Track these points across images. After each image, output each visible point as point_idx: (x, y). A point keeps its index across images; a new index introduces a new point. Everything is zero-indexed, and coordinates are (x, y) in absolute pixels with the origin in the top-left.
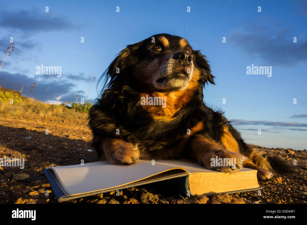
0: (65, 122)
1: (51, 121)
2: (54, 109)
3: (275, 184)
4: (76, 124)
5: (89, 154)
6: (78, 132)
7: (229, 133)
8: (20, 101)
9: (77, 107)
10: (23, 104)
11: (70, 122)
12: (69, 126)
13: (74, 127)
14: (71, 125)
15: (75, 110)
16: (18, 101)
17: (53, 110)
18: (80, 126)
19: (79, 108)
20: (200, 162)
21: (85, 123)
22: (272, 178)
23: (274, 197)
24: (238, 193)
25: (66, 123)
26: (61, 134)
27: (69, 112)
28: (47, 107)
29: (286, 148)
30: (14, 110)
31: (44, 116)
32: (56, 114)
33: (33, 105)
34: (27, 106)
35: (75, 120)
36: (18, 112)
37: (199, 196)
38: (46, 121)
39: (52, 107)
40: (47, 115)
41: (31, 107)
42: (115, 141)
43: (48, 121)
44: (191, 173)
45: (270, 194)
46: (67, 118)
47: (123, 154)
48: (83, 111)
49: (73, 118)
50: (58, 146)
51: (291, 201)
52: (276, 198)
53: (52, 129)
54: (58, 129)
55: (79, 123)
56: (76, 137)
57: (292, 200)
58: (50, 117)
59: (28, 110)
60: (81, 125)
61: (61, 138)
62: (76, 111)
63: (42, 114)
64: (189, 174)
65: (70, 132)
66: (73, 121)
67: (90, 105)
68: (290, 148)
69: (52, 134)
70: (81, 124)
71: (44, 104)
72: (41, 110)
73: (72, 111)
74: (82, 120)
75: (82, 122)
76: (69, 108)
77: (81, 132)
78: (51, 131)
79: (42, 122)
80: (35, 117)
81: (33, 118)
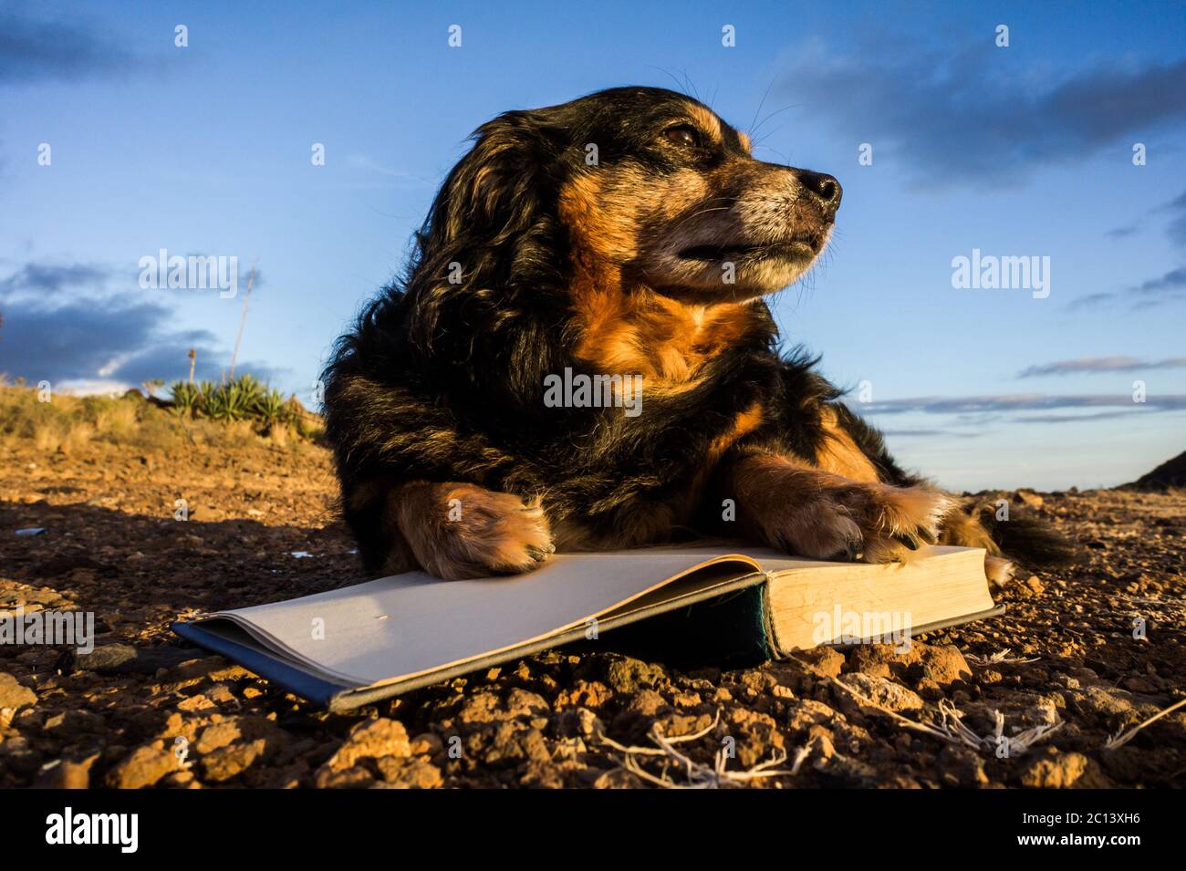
0: (151, 463)
1: (93, 462)
2: (98, 414)
4: (200, 469)
9: (196, 401)
11: (172, 462)
12: (173, 477)
13: (192, 479)
14: (180, 471)
15: (188, 411)
17: (93, 418)
18: (217, 472)
19: (204, 402)
21: (236, 459)
25: (158, 469)
27: (166, 420)
28: (68, 408)
31: (59, 448)
32: (111, 433)
35: (193, 452)
38: (70, 468)
39: (89, 409)
40: (69, 443)
43: (79, 467)
46: (161, 447)
47: (493, 535)
48: (224, 411)
49: (184, 443)
53: (113, 492)
55: (209, 463)
58: (84, 450)
60: (222, 470)
62: (194, 416)
63: (47, 439)
66: (187, 457)
67: (250, 388)
70: (220, 466)
72: (39, 421)
73: (175, 416)
74: (223, 450)
75: (222, 458)
76: (162, 405)
79: (54, 470)
80: (19, 454)
81: (9, 460)
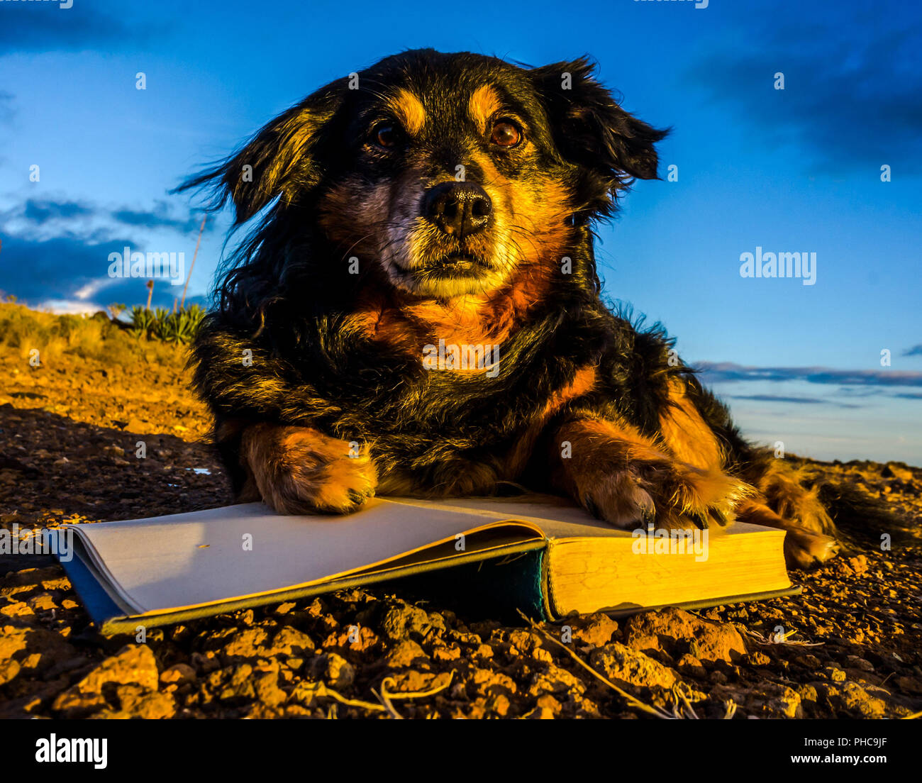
0: (110, 377)
1: (64, 372)
2: (71, 331)
3: (843, 579)
4: (150, 384)
5: (200, 483)
6: (159, 409)
7: (688, 406)
9: (151, 324)
11: (128, 377)
12: (127, 389)
13: (143, 393)
14: (134, 385)
15: (145, 333)
17: (67, 334)
18: (164, 389)
19: (158, 326)
20: (588, 504)
21: (181, 378)
22: (834, 559)
23: (840, 619)
24: (719, 609)
25: (116, 381)
26: (100, 418)
27: (125, 339)
28: (47, 324)
29: (884, 462)
31: (38, 358)
32: (80, 348)
35: (146, 370)
37: (583, 618)
38: (45, 375)
39: (64, 326)
40: (47, 355)
42: (290, 433)
43: (53, 375)
44: (558, 541)
45: (825, 610)
46: (119, 363)
47: (320, 478)
48: (175, 336)
49: (139, 361)
50: (91, 455)
51: (898, 631)
52: (847, 625)
53: (68, 401)
54: (89, 400)
55: (159, 380)
56: (153, 426)
57: (900, 627)
58: (57, 361)
60: (169, 386)
61: (101, 429)
62: (149, 338)
64: (550, 541)
65: (132, 411)
66: (140, 373)
67: (196, 317)
68: (896, 460)
69: (68, 417)
70: (167, 384)
71: (36, 312)
72: (24, 334)
73: (134, 337)
74: (171, 369)
75: (170, 376)
76: (123, 326)
77: (170, 409)
78: (66, 408)
79: (32, 376)
80: (7, 360)
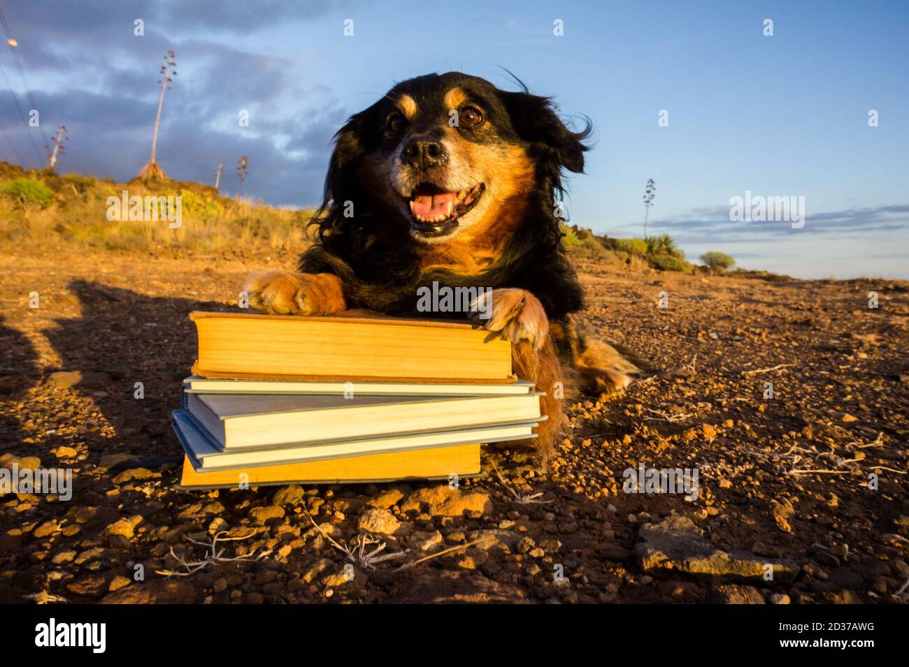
8: (218, 211)
10: (227, 216)
16: (215, 212)
30: (210, 237)
33: (251, 219)
34: (236, 221)
36: (219, 242)
41: (247, 225)
59: (240, 233)
63: (276, 241)
71: (278, 211)
72: (271, 228)
80: (261, 250)
81: (256, 255)
